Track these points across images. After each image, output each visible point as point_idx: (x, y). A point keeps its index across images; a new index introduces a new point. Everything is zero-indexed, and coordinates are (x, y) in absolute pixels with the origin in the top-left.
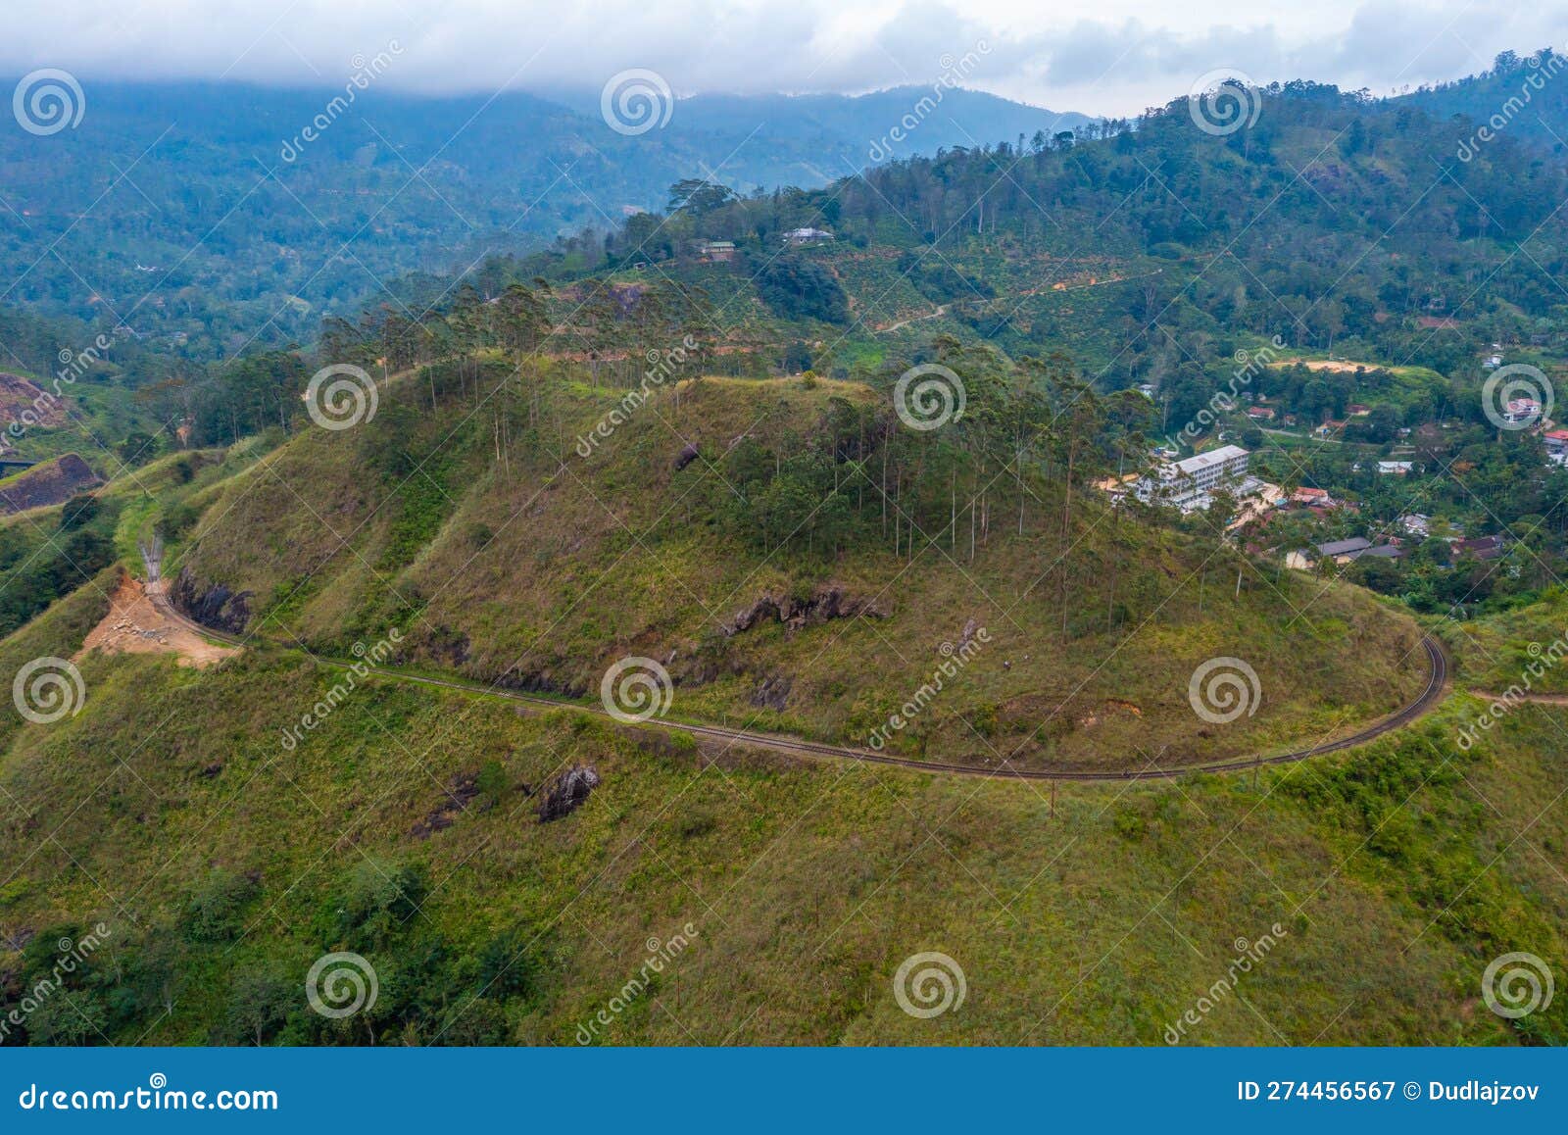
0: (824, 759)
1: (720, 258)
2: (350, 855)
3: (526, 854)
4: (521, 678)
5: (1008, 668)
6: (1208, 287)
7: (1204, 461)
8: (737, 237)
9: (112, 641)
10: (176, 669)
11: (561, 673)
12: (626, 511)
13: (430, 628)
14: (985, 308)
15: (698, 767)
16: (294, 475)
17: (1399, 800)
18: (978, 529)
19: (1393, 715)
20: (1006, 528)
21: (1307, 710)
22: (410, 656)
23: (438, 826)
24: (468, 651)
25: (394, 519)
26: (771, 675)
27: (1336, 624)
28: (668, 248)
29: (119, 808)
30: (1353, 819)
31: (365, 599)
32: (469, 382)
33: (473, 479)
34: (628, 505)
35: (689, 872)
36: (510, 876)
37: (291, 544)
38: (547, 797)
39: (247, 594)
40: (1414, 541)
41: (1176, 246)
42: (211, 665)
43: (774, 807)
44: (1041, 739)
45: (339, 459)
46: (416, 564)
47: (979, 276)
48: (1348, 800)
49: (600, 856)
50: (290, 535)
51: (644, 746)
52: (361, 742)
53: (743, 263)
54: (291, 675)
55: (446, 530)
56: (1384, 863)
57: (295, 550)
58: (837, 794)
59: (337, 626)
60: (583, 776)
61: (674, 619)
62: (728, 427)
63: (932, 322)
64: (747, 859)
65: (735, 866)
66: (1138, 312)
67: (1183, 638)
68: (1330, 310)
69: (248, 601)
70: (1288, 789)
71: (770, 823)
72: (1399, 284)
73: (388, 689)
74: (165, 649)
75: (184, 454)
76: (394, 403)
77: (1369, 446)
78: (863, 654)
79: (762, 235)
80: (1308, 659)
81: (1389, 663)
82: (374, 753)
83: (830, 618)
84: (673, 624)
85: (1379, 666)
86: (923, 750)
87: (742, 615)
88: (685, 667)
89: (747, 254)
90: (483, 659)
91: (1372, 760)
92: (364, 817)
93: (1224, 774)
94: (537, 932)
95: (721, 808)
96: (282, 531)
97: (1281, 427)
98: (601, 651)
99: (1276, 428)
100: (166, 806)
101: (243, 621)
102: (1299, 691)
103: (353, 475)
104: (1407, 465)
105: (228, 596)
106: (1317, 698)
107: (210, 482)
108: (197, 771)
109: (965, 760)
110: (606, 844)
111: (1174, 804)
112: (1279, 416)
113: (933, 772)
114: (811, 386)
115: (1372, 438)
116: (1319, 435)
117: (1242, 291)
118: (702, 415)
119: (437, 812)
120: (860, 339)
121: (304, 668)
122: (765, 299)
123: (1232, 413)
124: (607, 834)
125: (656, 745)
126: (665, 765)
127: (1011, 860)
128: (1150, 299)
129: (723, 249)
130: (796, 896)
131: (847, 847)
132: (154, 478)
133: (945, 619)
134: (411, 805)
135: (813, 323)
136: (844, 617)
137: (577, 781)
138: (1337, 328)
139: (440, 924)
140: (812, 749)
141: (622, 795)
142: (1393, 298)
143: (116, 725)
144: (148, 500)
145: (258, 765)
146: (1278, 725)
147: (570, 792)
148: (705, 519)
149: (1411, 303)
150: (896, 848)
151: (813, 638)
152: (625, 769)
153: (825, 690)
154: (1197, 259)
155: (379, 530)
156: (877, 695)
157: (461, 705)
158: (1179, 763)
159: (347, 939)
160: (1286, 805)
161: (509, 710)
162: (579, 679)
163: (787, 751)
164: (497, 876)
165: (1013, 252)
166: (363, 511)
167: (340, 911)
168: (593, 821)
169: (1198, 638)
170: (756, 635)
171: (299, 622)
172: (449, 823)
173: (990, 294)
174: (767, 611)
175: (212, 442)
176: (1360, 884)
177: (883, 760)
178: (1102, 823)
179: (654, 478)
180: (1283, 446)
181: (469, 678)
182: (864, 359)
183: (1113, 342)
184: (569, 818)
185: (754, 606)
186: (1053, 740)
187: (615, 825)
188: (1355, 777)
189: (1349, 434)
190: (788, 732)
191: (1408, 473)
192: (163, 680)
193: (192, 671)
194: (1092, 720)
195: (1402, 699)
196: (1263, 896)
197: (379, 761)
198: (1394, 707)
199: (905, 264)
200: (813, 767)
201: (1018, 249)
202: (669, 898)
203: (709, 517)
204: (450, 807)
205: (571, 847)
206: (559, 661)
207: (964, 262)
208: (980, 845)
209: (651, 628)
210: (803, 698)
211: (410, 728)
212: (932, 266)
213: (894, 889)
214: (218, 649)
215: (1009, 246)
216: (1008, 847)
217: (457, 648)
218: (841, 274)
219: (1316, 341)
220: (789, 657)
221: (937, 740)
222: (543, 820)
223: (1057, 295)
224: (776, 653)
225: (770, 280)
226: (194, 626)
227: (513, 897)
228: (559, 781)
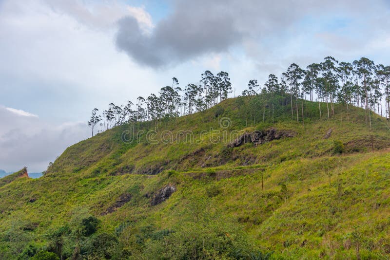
13: (122, 167)
16: (88, 143)
22: (114, 175)
23: (110, 212)
26: (247, 157)
38: (155, 197)
46: (122, 156)
49: (172, 209)
51: (195, 178)
52: (89, 194)
60: (170, 188)
61: (211, 147)
83: (272, 140)
87: (237, 140)
88: (214, 159)
90: (139, 168)
103: (108, 141)
110: (176, 205)
119: (111, 208)
124: (177, 202)
125: (200, 177)
133: (318, 132)
134: (102, 206)
136: (277, 138)
137: (167, 190)
141: (185, 192)
147: (164, 195)
152: (187, 185)
157: (128, 177)
161: (145, 177)
162: (173, 167)
166: (108, 150)
170: (242, 147)
172: (115, 211)
174: (246, 140)
184: (162, 204)
185: (242, 137)
204: (117, 206)
206: (166, 164)
210: (261, 162)
217: (131, 171)
222: (152, 205)
228: (160, 191)
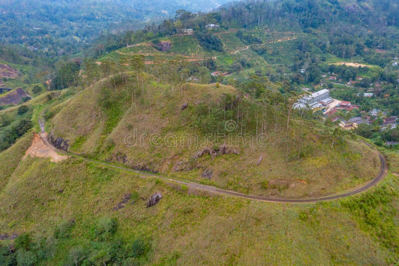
0: (221, 194)
1: (189, 34)
2: (98, 215)
3: (144, 216)
4: (141, 168)
5: (271, 170)
6: (319, 41)
7: (318, 94)
8: (194, 27)
9: (33, 153)
10: (50, 162)
11: (151, 166)
12: (168, 122)
13: (116, 152)
14: (259, 47)
15: (188, 194)
16: (79, 107)
17: (374, 207)
18: (263, 130)
19: (372, 181)
20: (271, 130)
21: (349, 180)
22: (111, 159)
23: (120, 207)
24: (127, 159)
25: (106, 120)
26: (207, 169)
27: (358, 156)
28: (175, 31)
29: (37, 201)
30: (362, 213)
31: (99, 143)
32: (124, 81)
33: (127, 109)
34: (169, 120)
35: (186, 223)
36: (139, 222)
37: (78, 127)
38: (148, 201)
39: (68, 140)
40: (373, 118)
41: (311, 29)
42: (59, 162)
43: (208, 207)
44: (280, 190)
45: (91, 103)
46: (112, 134)
47: (258, 38)
48: (361, 208)
49: (163, 218)
50: (78, 124)
51: (174, 188)
52: (99, 184)
53: (195, 35)
54: (80, 165)
55: (120, 124)
56: (370, 227)
57: (80, 128)
58: (225, 204)
59: (91, 151)
60: (158, 196)
61: (182, 153)
62: (196, 98)
63: (245, 51)
64: (201, 220)
65: (198, 222)
66: (300, 48)
67: (318, 161)
68: (352, 48)
69: (68, 143)
70: (345, 205)
71: (207, 211)
72: (370, 40)
73: (106, 169)
74: (47, 156)
75: (49, 93)
76: (105, 88)
77: (361, 88)
78: (232, 164)
79: (200, 27)
80: (350, 165)
81: (371, 166)
82: (103, 186)
83: (223, 153)
84: (181, 154)
85: (369, 167)
86: (248, 192)
87: (200, 153)
88: (185, 166)
89: (196, 32)
90: (131, 162)
91: (367, 196)
92: (101, 204)
93: (328, 201)
94: (147, 238)
95: (194, 206)
96: (76, 123)
97: (338, 82)
98: (162, 161)
99: (337, 82)
100: (50, 201)
101: (67, 148)
102: (348, 175)
103: (95, 108)
104: (371, 94)
105: (63, 140)
106: (352, 176)
107: (56, 104)
108: (57, 191)
109: (259, 195)
110: (164, 214)
111: (315, 210)
112: (337, 79)
113: (251, 199)
114: (218, 87)
115: (363, 86)
116: (348, 85)
117: (328, 42)
118: (188, 95)
119: (120, 204)
120: (226, 56)
121: (84, 163)
122: (201, 45)
123: (325, 78)
124: (165, 212)
125: (177, 188)
126: (180, 193)
127: (273, 227)
128: (304, 44)
129: (190, 31)
130: (215, 233)
131: (228, 220)
132: (41, 99)
133: (254, 155)
134: (113, 202)
135: (214, 51)
136: (227, 153)
137: (156, 197)
138: (354, 53)
139: (122, 234)
140: (218, 191)
141: (168, 201)
142: (369, 44)
143: (35, 179)
144: (40, 106)
145: (73, 190)
146: (342, 185)
147: (155, 200)
148: (190, 125)
149: (373, 46)
150: (241, 221)
151: (218, 159)
152: (169, 194)
153: (221, 174)
154: (317, 32)
155: (102, 123)
156: (236, 176)
157: (126, 175)
158: (316, 197)
159: (98, 237)
160: (344, 210)
161: (138, 177)
162: (157, 168)
163: (212, 191)
164: (136, 222)
165: (267, 31)
166: (97, 118)
167: (96, 230)
168: (161, 208)
169: (321, 161)
170: (203, 159)
171: (82, 149)
172: (123, 207)
173: (261, 42)
174: (206, 151)
175: (56, 88)
176: (363, 232)
177: (237, 195)
178: (296, 216)
179: (175, 113)
180: (338, 88)
181: (127, 167)
182: (227, 62)
183: (293, 56)
184: (154, 207)
185: (203, 151)
186: (283, 191)
187: (166, 209)
188: (363, 201)
189: (356, 85)
190: (212, 185)
191: (372, 96)
192: (47, 166)
193: (54, 163)
194: (293, 185)
195: (374, 176)
196: (338, 237)
197: (104, 189)
198: (372, 178)
199: (239, 35)
200: (219, 196)
201: (269, 30)
202: (181, 231)
203: (191, 124)
204: (123, 202)
205: (155, 215)
206: (150, 164)
207: (254, 33)
208: (264, 221)
209: (175, 155)
210: (216, 175)
211: (112, 180)
212: (246, 34)
213: (241, 233)
214: (61, 156)
215: (266, 29)
216: (271, 223)
217: (124, 158)
218: (221, 38)
219: (347, 57)
220: (212, 164)
221: (252, 189)
222: (148, 207)
223: (279, 43)
224: (209, 163)
225: (203, 40)
226: (54, 148)
227: (140, 228)
228: (152, 197)
